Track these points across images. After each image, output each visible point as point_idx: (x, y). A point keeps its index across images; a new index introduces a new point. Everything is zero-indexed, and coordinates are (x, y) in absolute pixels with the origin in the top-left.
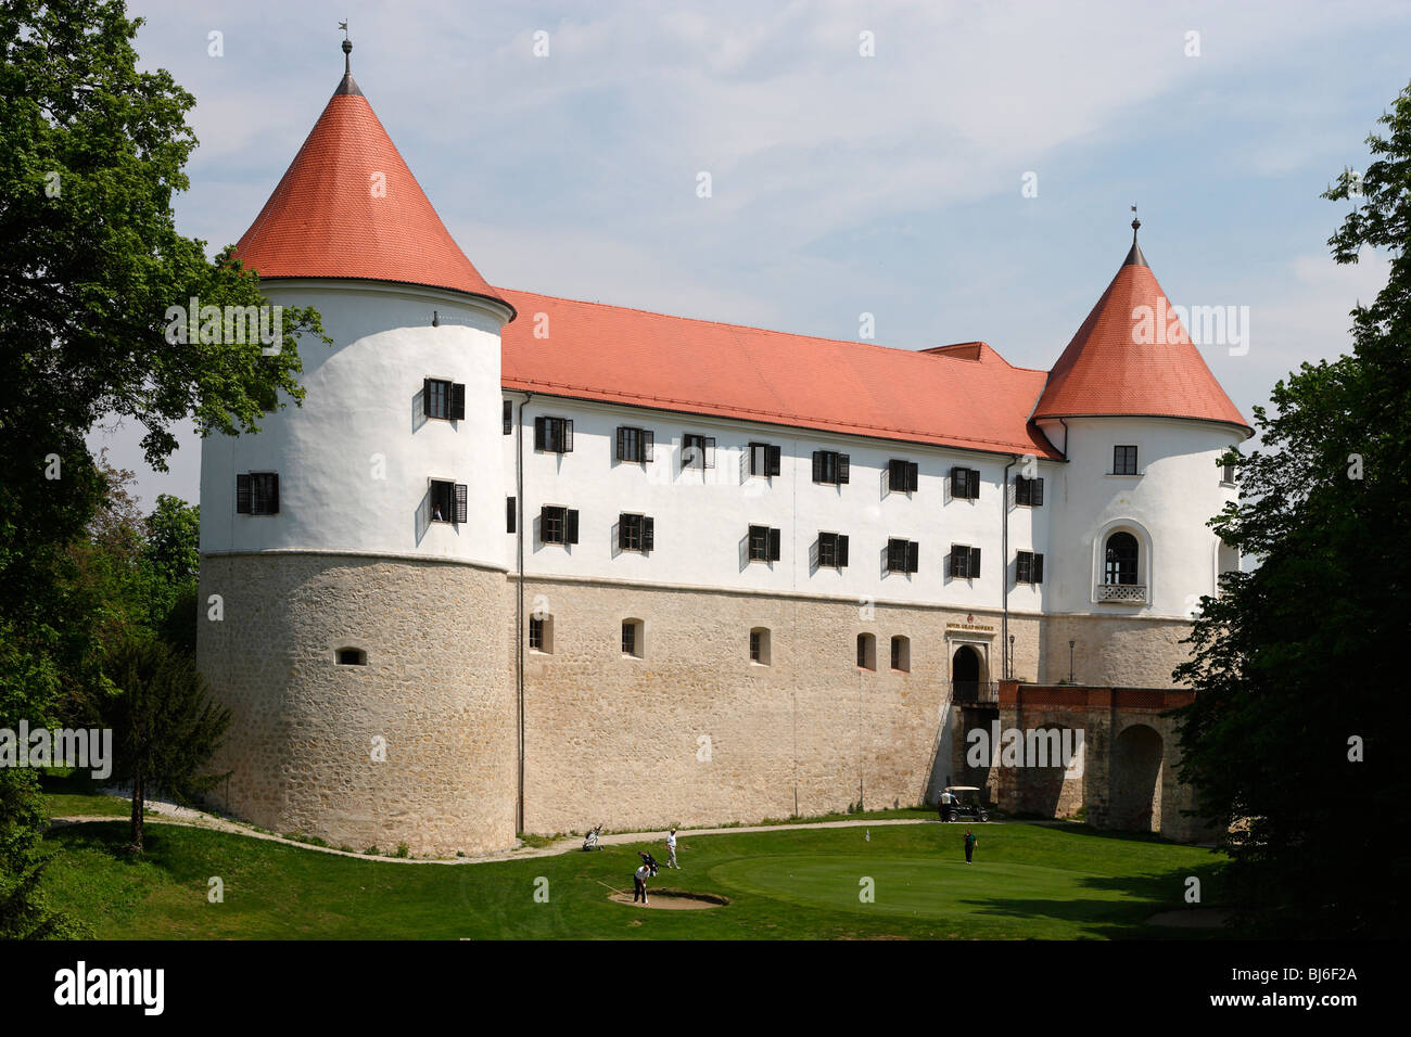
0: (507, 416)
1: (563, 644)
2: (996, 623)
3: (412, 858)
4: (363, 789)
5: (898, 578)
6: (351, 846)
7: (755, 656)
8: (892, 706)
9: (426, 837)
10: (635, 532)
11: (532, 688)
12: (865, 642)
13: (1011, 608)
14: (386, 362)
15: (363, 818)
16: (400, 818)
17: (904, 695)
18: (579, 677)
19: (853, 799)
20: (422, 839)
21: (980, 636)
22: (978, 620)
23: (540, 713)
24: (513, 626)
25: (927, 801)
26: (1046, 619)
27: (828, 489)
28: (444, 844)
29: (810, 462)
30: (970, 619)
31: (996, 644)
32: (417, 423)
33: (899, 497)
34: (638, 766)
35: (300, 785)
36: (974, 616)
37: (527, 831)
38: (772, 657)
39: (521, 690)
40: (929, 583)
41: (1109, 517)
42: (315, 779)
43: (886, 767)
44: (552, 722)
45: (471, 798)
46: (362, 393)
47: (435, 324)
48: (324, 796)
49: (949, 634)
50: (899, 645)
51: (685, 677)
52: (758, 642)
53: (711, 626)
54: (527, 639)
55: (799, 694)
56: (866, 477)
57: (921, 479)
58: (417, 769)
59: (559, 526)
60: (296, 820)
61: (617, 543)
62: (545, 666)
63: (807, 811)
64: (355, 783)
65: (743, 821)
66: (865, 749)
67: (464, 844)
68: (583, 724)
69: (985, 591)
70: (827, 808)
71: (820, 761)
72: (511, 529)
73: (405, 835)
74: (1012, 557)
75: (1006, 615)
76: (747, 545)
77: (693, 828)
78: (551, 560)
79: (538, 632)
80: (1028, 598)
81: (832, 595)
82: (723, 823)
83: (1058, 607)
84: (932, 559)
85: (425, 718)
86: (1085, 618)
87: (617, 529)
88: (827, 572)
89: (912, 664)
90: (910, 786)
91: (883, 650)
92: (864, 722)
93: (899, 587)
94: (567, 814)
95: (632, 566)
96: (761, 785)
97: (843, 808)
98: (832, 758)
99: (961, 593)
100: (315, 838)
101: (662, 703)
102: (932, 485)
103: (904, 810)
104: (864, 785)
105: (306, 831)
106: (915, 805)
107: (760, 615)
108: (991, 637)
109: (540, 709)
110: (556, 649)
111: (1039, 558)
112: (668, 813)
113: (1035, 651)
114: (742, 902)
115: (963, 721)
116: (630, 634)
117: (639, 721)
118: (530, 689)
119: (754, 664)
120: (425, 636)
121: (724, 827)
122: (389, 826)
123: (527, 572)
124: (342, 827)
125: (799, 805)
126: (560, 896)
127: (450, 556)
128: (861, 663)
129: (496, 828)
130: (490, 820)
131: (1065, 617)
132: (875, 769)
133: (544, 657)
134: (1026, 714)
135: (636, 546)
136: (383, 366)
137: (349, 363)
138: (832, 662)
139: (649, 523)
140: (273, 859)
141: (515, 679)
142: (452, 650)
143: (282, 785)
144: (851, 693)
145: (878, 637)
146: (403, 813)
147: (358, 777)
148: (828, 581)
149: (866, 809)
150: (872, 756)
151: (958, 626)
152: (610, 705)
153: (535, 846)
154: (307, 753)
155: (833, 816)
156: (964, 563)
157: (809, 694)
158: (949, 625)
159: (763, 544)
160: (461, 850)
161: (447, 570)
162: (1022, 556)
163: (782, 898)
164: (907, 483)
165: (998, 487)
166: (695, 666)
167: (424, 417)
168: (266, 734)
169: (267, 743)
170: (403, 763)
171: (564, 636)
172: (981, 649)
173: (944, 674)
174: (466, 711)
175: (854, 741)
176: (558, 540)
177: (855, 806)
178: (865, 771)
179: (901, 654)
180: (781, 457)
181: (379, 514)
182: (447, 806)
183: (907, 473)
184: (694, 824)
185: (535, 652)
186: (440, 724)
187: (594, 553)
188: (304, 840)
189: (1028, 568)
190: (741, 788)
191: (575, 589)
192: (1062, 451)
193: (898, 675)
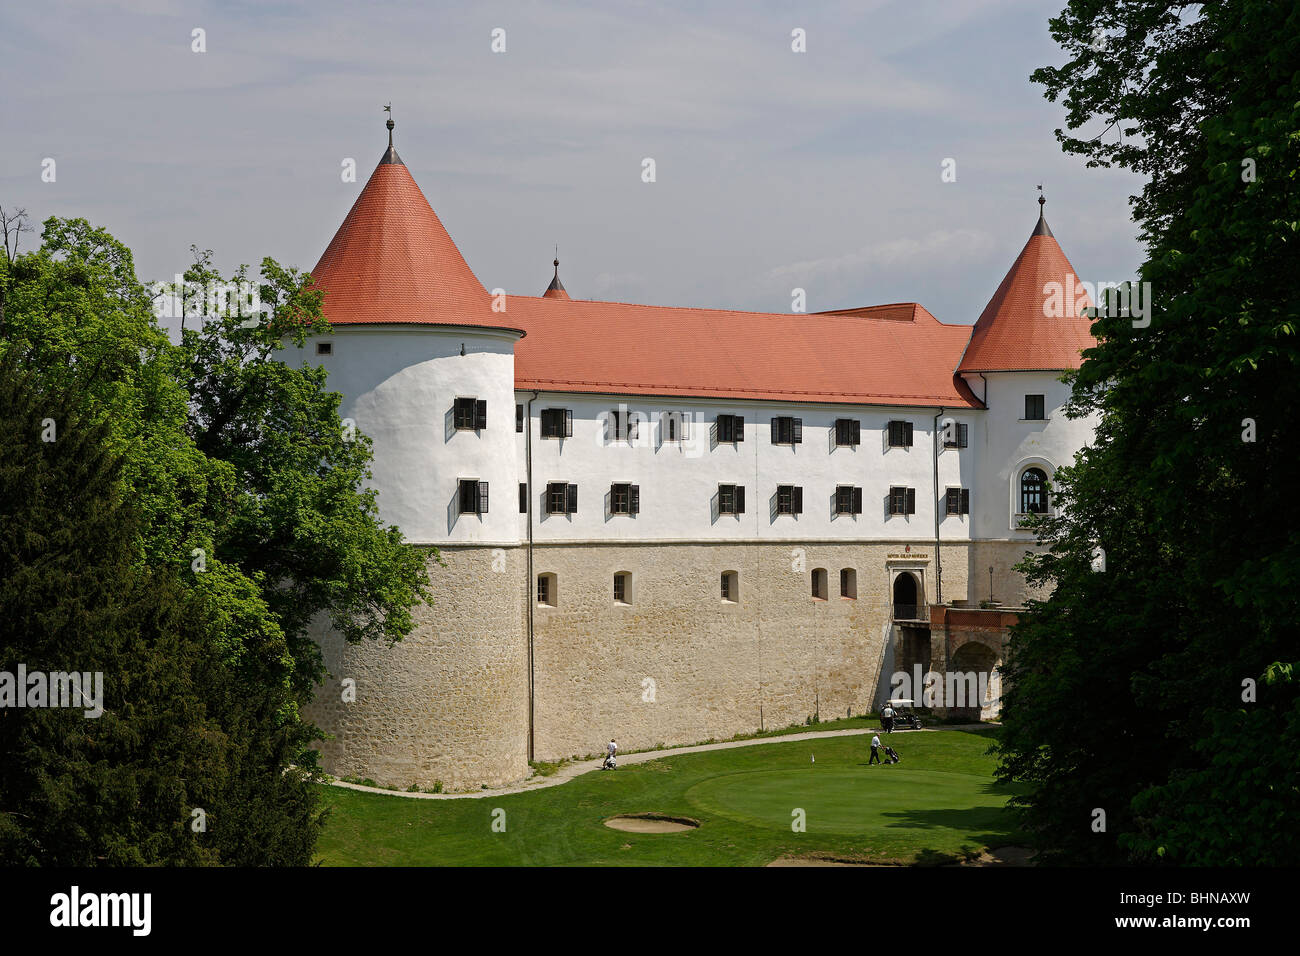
0: (519, 417)
1: (565, 598)
2: (930, 551)
3: (446, 793)
4: (406, 737)
5: (845, 519)
6: (397, 785)
7: (726, 595)
8: (842, 629)
9: (457, 774)
10: (623, 499)
11: (540, 637)
12: (818, 575)
13: (942, 537)
14: (423, 387)
15: (406, 761)
16: (436, 760)
17: (852, 619)
18: (578, 625)
19: (809, 712)
20: (453, 776)
21: (916, 563)
22: (914, 550)
23: (546, 657)
24: (524, 585)
25: (874, 710)
26: (973, 544)
27: (784, 449)
28: (471, 779)
29: (769, 426)
30: (908, 549)
31: (931, 569)
32: (448, 435)
33: (844, 450)
35: (355, 736)
36: (911, 547)
37: (537, 759)
38: (740, 595)
39: (531, 640)
40: (872, 522)
41: (1021, 456)
42: (367, 730)
43: (839, 682)
44: (556, 664)
45: (492, 739)
46: (404, 413)
47: (462, 354)
48: (375, 744)
49: (889, 564)
50: (847, 575)
51: (667, 618)
52: (728, 581)
53: (689, 572)
54: (535, 595)
55: (763, 625)
56: (816, 435)
57: (863, 433)
58: (449, 718)
59: (561, 499)
60: (351, 765)
61: (609, 509)
62: (550, 618)
63: (771, 725)
64: (399, 732)
65: (717, 738)
66: (820, 668)
67: (488, 778)
68: (583, 664)
69: (920, 525)
70: (788, 721)
71: (782, 681)
72: (523, 509)
73: (438, 773)
74: (942, 493)
75: (938, 544)
76: (717, 502)
77: (675, 747)
78: (556, 527)
79: (545, 586)
80: (957, 528)
81: (789, 538)
82: (700, 740)
83: (982, 534)
84: (874, 501)
85: (455, 676)
86: (1004, 543)
87: (609, 498)
88: (785, 519)
89: (859, 592)
90: (859, 697)
91: (834, 581)
92: (819, 645)
93: (846, 527)
94: (571, 742)
95: (623, 527)
96: (731, 705)
97: (801, 720)
98: (791, 677)
99: (900, 528)
100: (367, 780)
101: (648, 641)
102: (872, 437)
103: (854, 718)
104: (820, 699)
105: (359, 774)
106: (864, 714)
107: (729, 561)
108: (926, 564)
109: (547, 654)
110: (559, 602)
111: (966, 492)
112: (654, 734)
113: (965, 573)
114: (710, 824)
115: (902, 637)
116: (621, 583)
117: (628, 658)
118: (538, 637)
119: (725, 601)
120: (455, 608)
121: (701, 744)
122: (427, 767)
123: (536, 539)
124: (388, 769)
125: (765, 721)
126: (566, 823)
127: (475, 540)
128: (815, 593)
129: (513, 763)
130: (508, 756)
131: (988, 542)
132: (829, 685)
133: (550, 611)
134: (952, 634)
135: (625, 510)
136: (421, 391)
137: (394, 389)
138: (791, 595)
139: (635, 490)
140: (338, 803)
141: (525, 630)
142: (477, 618)
143: (340, 736)
144: (807, 621)
145: (829, 571)
146: (437, 756)
147: (401, 727)
148: (787, 527)
149: (822, 720)
150: (826, 674)
151: (897, 556)
152: (605, 646)
153: (545, 775)
154: (361, 709)
155: (794, 729)
156: (902, 500)
157: (773, 624)
158: (889, 556)
159: (731, 499)
160: (485, 783)
161: (473, 553)
162: (951, 491)
163: (741, 819)
164: (852, 438)
165: (929, 434)
166: (674, 608)
167: (454, 430)
168: (326, 694)
169: (327, 702)
170: (438, 713)
171: (567, 591)
172: (918, 574)
173: (888, 597)
174: (488, 667)
175: (811, 662)
176: (561, 510)
177: (812, 718)
178: (820, 687)
179: (849, 584)
180: (745, 427)
181: (418, 510)
182: (473, 747)
183: (851, 429)
184: (675, 742)
185: (542, 606)
186: (468, 680)
187: (591, 519)
188: (358, 782)
189: (956, 502)
190: (715, 709)
191: (575, 550)
192: (983, 400)
193: (846, 604)
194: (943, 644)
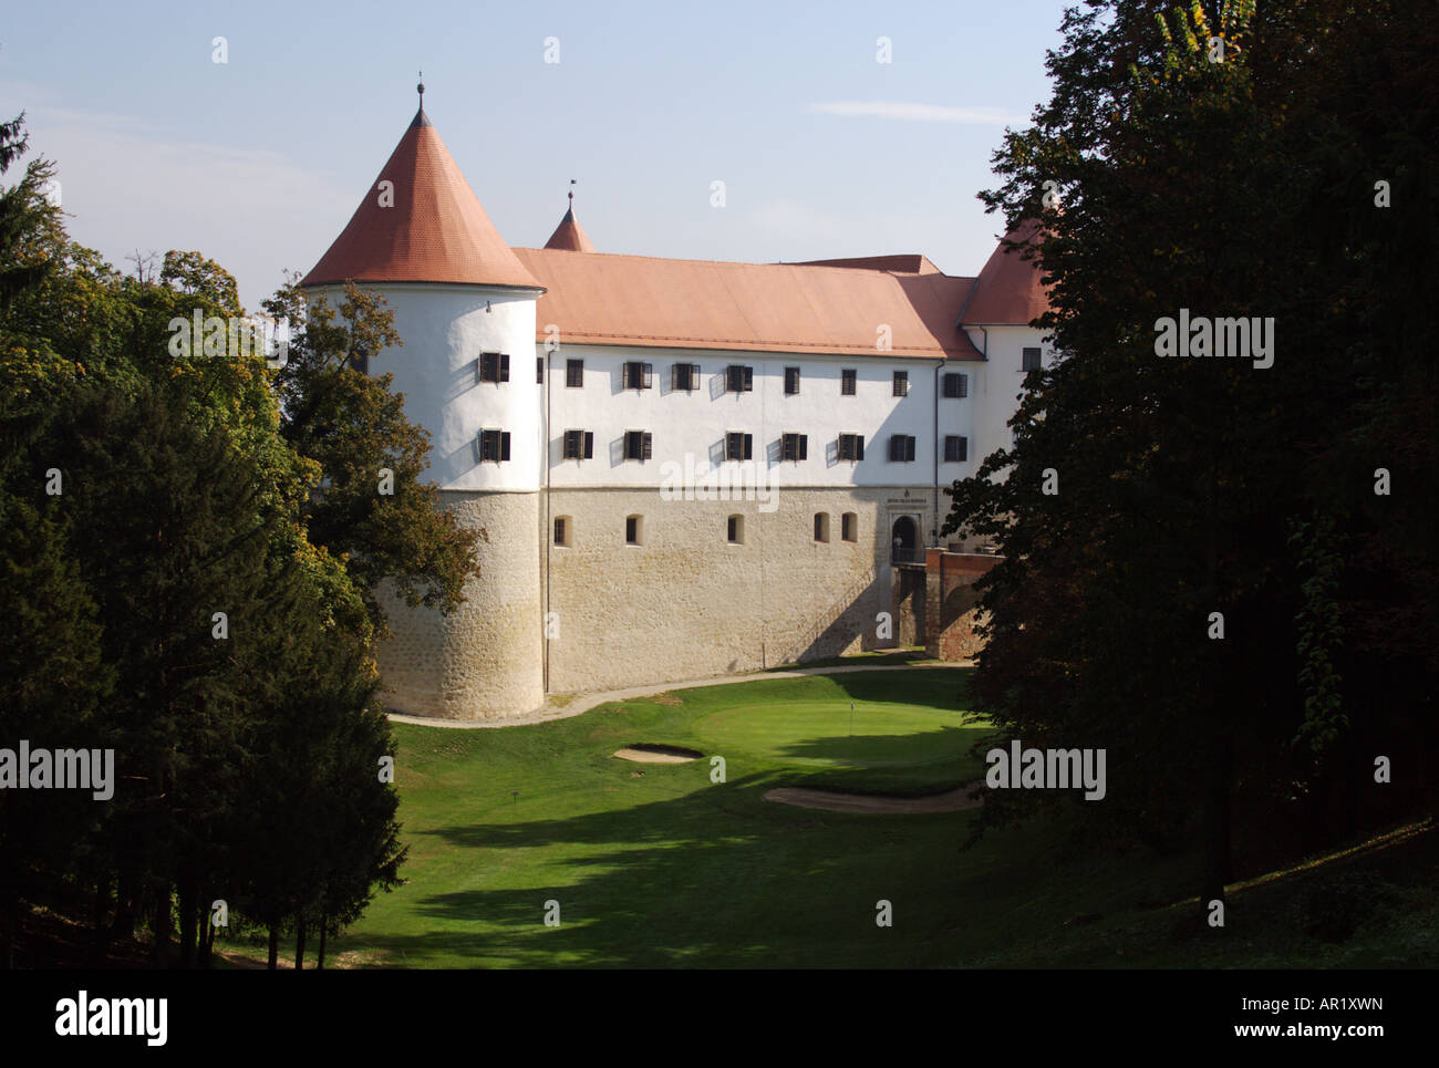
0: (540, 369)
1: (579, 539)
2: (928, 496)
5: (845, 465)
7: (732, 538)
8: (842, 570)
10: (637, 445)
12: (820, 519)
13: (940, 483)
14: (450, 342)
17: (852, 561)
18: (592, 564)
21: (915, 508)
22: (913, 495)
23: (562, 595)
27: (792, 399)
30: (907, 494)
31: (929, 513)
34: (637, 632)
36: (910, 492)
37: (552, 689)
38: (746, 538)
39: (547, 578)
40: (873, 467)
44: (571, 602)
47: (488, 311)
49: (890, 507)
50: (848, 520)
51: (676, 559)
52: (734, 527)
53: (698, 515)
54: (552, 537)
55: (767, 566)
56: (822, 386)
59: (577, 445)
61: (622, 454)
62: (566, 558)
63: (770, 660)
65: (721, 673)
66: (821, 607)
68: (596, 602)
69: (919, 470)
71: (783, 619)
74: (941, 437)
75: (936, 490)
76: (726, 448)
77: (681, 681)
78: (571, 473)
79: (560, 531)
80: (954, 473)
81: (794, 484)
82: (705, 674)
84: (875, 447)
87: (622, 444)
88: (788, 465)
89: (859, 535)
91: (835, 526)
92: (820, 585)
94: (584, 675)
95: (633, 473)
96: (737, 642)
98: (793, 616)
99: (899, 474)
101: (658, 580)
102: (875, 388)
107: (736, 504)
108: (924, 508)
109: (562, 592)
110: (575, 544)
111: (964, 439)
112: (662, 668)
115: (899, 579)
116: (632, 526)
117: (639, 596)
118: (555, 576)
119: (731, 544)
121: (707, 678)
123: (553, 484)
125: (766, 657)
127: (497, 487)
128: (817, 537)
129: (530, 694)
133: (565, 551)
134: (947, 577)
135: (637, 456)
138: (794, 537)
139: (648, 438)
141: (542, 570)
144: (809, 562)
145: (831, 514)
148: (790, 473)
150: (826, 614)
151: (897, 501)
152: (617, 585)
153: (559, 706)
156: (902, 448)
157: (775, 565)
158: (889, 501)
159: (738, 446)
162: (949, 439)
166: (683, 549)
171: (582, 533)
172: (915, 517)
173: (887, 540)
175: (812, 601)
176: (577, 456)
178: (820, 627)
179: (850, 528)
180: (754, 377)
184: (683, 676)
185: (558, 547)
187: (604, 465)
189: (955, 449)
190: (720, 645)
191: (590, 494)
192: (982, 351)
193: (847, 545)
194: (938, 587)
